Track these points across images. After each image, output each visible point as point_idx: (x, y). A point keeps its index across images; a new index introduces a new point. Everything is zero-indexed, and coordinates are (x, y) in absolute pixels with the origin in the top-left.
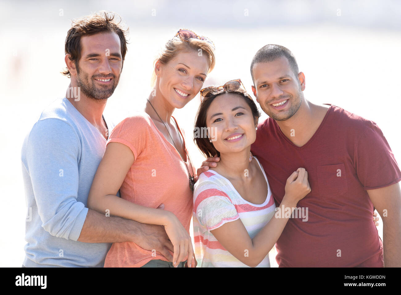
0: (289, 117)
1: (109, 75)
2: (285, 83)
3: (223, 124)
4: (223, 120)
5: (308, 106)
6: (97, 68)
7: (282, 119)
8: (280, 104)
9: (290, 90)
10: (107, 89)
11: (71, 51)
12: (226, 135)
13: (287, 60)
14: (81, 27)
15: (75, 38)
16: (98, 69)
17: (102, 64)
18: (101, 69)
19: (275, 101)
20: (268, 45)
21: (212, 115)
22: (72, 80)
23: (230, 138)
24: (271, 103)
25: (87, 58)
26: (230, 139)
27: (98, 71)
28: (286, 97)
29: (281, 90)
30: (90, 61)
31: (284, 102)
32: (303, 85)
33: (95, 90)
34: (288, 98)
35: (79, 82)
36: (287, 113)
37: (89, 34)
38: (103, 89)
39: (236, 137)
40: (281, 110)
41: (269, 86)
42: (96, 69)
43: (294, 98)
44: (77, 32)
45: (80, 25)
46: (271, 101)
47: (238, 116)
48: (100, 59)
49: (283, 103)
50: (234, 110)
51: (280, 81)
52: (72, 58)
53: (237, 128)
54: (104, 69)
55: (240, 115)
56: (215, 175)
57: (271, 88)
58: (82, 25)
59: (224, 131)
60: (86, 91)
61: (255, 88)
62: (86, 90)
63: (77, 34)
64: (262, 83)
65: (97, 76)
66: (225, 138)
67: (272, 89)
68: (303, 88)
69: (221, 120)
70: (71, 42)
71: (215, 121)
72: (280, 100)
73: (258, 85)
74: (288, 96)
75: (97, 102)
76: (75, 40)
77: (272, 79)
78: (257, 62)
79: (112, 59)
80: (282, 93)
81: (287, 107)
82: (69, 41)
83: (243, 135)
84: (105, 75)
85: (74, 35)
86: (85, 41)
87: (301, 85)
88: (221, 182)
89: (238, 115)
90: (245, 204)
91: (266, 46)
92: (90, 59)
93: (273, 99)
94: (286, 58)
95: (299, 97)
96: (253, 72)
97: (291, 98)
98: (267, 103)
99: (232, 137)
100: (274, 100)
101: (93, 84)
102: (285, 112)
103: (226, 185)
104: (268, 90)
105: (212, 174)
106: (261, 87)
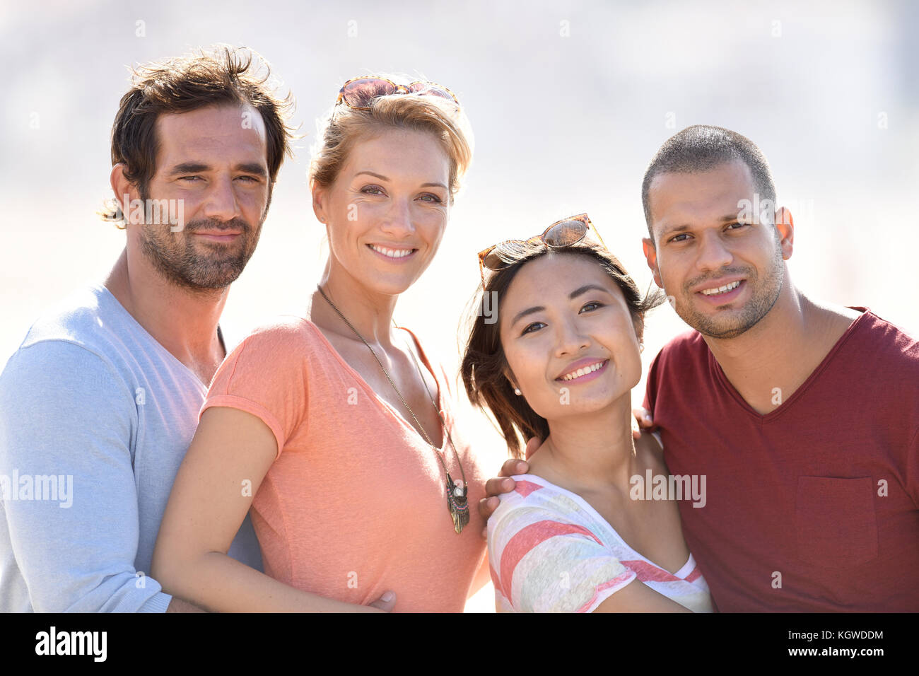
0: (746, 327)
1: (233, 223)
2: (738, 231)
3: (548, 336)
4: (547, 325)
5: (799, 305)
6: (201, 202)
7: (726, 332)
8: (723, 289)
9: (749, 254)
10: (226, 257)
11: (128, 154)
12: (558, 367)
13: (747, 170)
14: (159, 89)
15: (142, 117)
16: (201, 206)
17: (215, 191)
18: (211, 205)
19: (709, 281)
20: (696, 126)
21: (515, 315)
22: (129, 236)
23: (570, 373)
24: (698, 287)
25: (173, 173)
26: (569, 376)
27: (204, 211)
28: (738, 272)
29: (727, 251)
30: (182, 182)
31: (734, 284)
32: (788, 243)
33: (194, 262)
34: (743, 276)
35: (148, 240)
36: (739, 315)
37: (180, 107)
38: (217, 257)
39: (587, 370)
40: (724, 304)
41: (694, 238)
42: (198, 205)
43: (760, 278)
44: (148, 102)
45: (157, 82)
46: (699, 279)
47: (589, 313)
48: (208, 177)
49: (730, 287)
50: (575, 295)
51: (725, 225)
52: (132, 175)
53: (586, 343)
54: (220, 206)
55: (594, 309)
56: (541, 487)
57: (699, 245)
58: (161, 84)
59: (551, 354)
60: (167, 267)
61: (654, 244)
62: (168, 262)
63: (147, 106)
64: (676, 230)
65: (200, 224)
66: (556, 375)
67: (701, 246)
68: (786, 253)
69: (542, 326)
70: (129, 127)
71: (526, 331)
72: (723, 279)
73: (662, 236)
74: (743, 270)
75: (197, 298)
76: (139, 124)
77: (704, 220)
78: (664, 172)
79: (241, 178)
80: (728, 259)
81: (741, 297)
82: (124, 127)
83: (606, 362)
84: (220, 223)
85: (137, 109)
86: (170, 127)
87: (783, 242)
88: (560, 504)
89: (586, 311)
90: (637, 561)
91: (689, 128)
92: (181, 178)
93: (704, 276)
94: (745, 165)
95: (775, 273)
96: (649, 200)
97: (752, 276)
98: (687, 285)
99: (576, 371)
100: (706, 278)
101: (189, 246)
102: (735, 312)
103: (577, 511)
104: (692, 250)
105: (535, 487)
106: (670, 240)
